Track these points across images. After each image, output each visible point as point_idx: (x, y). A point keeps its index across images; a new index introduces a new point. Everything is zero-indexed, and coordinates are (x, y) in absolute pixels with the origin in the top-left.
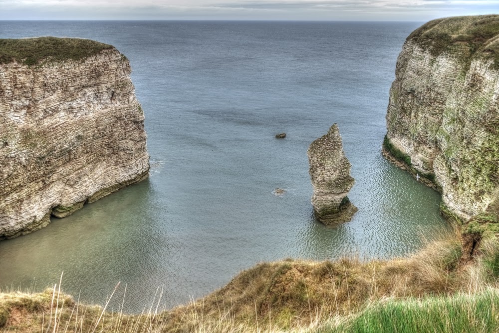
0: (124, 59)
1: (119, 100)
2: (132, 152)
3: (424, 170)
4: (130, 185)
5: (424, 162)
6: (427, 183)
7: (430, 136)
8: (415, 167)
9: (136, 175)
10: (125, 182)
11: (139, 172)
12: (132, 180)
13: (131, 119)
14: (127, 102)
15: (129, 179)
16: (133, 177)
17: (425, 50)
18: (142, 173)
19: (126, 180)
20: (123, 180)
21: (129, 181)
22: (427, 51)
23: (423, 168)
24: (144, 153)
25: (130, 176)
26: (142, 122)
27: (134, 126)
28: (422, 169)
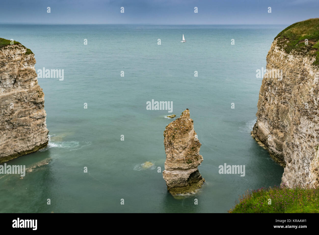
0: (29, 52)
1: (21, 85)
2: (30, 127)
3: (277, 151)
4: (28, 154)
5: (277, 144)
6: (280, 163)
7: (281, 121)
8: (271, 148)
9: (34, 146)
10: (24, 152)
11: (38, 144)
12: (30, 150)
13: (31, 101)
14: (28, 87)
15: (28, 149)
16: (31, 148)
17: (281, 48)
18: (41, 145)
19: (24, 150)
20: (22, 150)
21: (27, 151)
22: (282, 50)
23: (277, 149)
24: (43, 128)
25: (28, 147)
26: (42, 103)
27: (34, 106)
28: (275, 150)
